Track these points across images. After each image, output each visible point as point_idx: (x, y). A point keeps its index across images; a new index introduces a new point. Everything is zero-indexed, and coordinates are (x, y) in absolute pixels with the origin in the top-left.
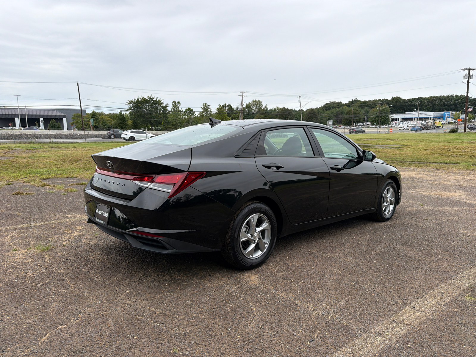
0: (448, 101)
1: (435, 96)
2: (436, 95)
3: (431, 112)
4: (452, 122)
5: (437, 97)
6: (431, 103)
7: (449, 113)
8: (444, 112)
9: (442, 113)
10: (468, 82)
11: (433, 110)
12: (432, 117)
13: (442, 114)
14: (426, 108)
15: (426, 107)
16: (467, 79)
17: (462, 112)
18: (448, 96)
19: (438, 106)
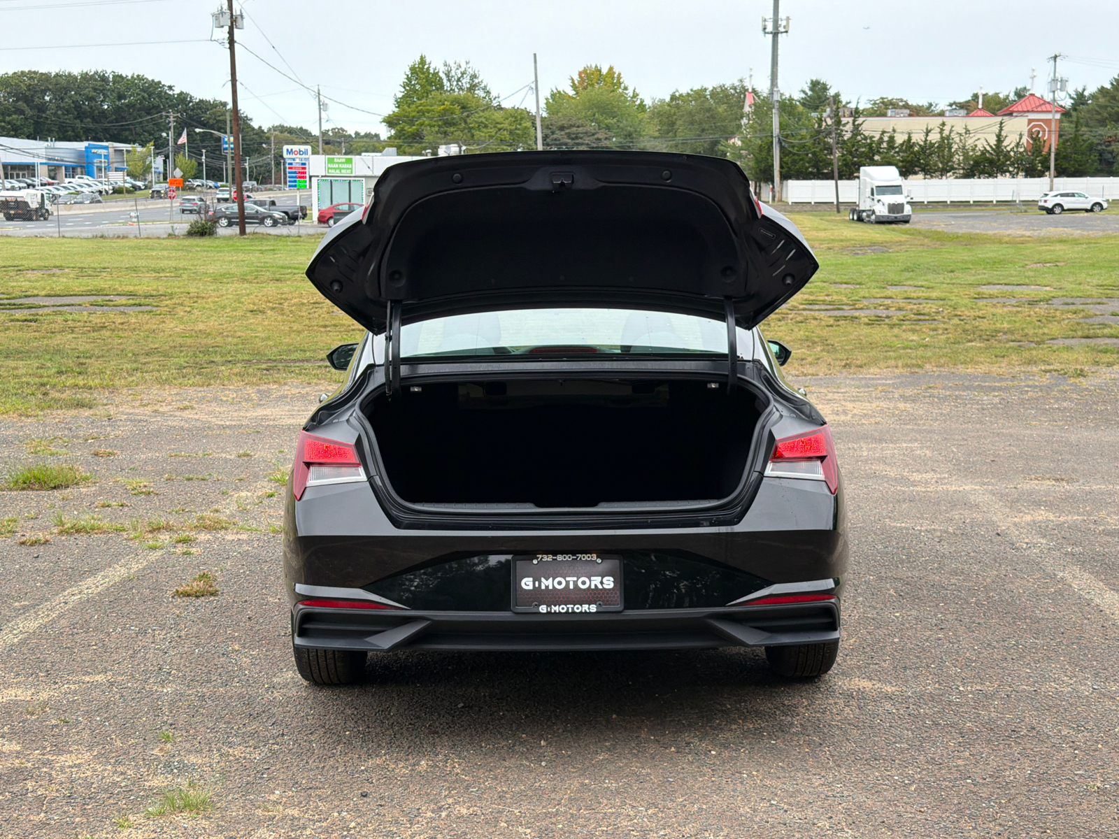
0: (91, 99)
1: (35, 73)
2: (43, 70)
3: (35, 139)
4: (127, 185)
5: (45, 77)
6: (27, 100)
7: (106, 148)
8: (86, 144)
9: (81, 146)
10: (232, 42)
11: (37, 131)
12: (44, 161)
13: (80, 155)
14: (9, 123)
15: (8, 119)
16: (226, 29)
17: (157, 147)
18: (86, 77)
19: (55, 114)
